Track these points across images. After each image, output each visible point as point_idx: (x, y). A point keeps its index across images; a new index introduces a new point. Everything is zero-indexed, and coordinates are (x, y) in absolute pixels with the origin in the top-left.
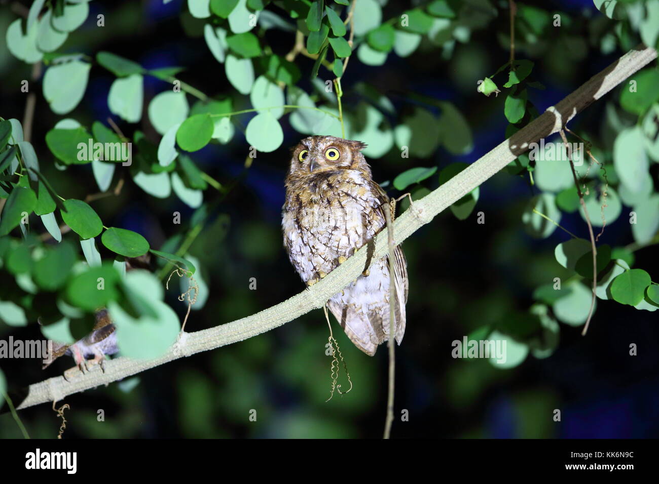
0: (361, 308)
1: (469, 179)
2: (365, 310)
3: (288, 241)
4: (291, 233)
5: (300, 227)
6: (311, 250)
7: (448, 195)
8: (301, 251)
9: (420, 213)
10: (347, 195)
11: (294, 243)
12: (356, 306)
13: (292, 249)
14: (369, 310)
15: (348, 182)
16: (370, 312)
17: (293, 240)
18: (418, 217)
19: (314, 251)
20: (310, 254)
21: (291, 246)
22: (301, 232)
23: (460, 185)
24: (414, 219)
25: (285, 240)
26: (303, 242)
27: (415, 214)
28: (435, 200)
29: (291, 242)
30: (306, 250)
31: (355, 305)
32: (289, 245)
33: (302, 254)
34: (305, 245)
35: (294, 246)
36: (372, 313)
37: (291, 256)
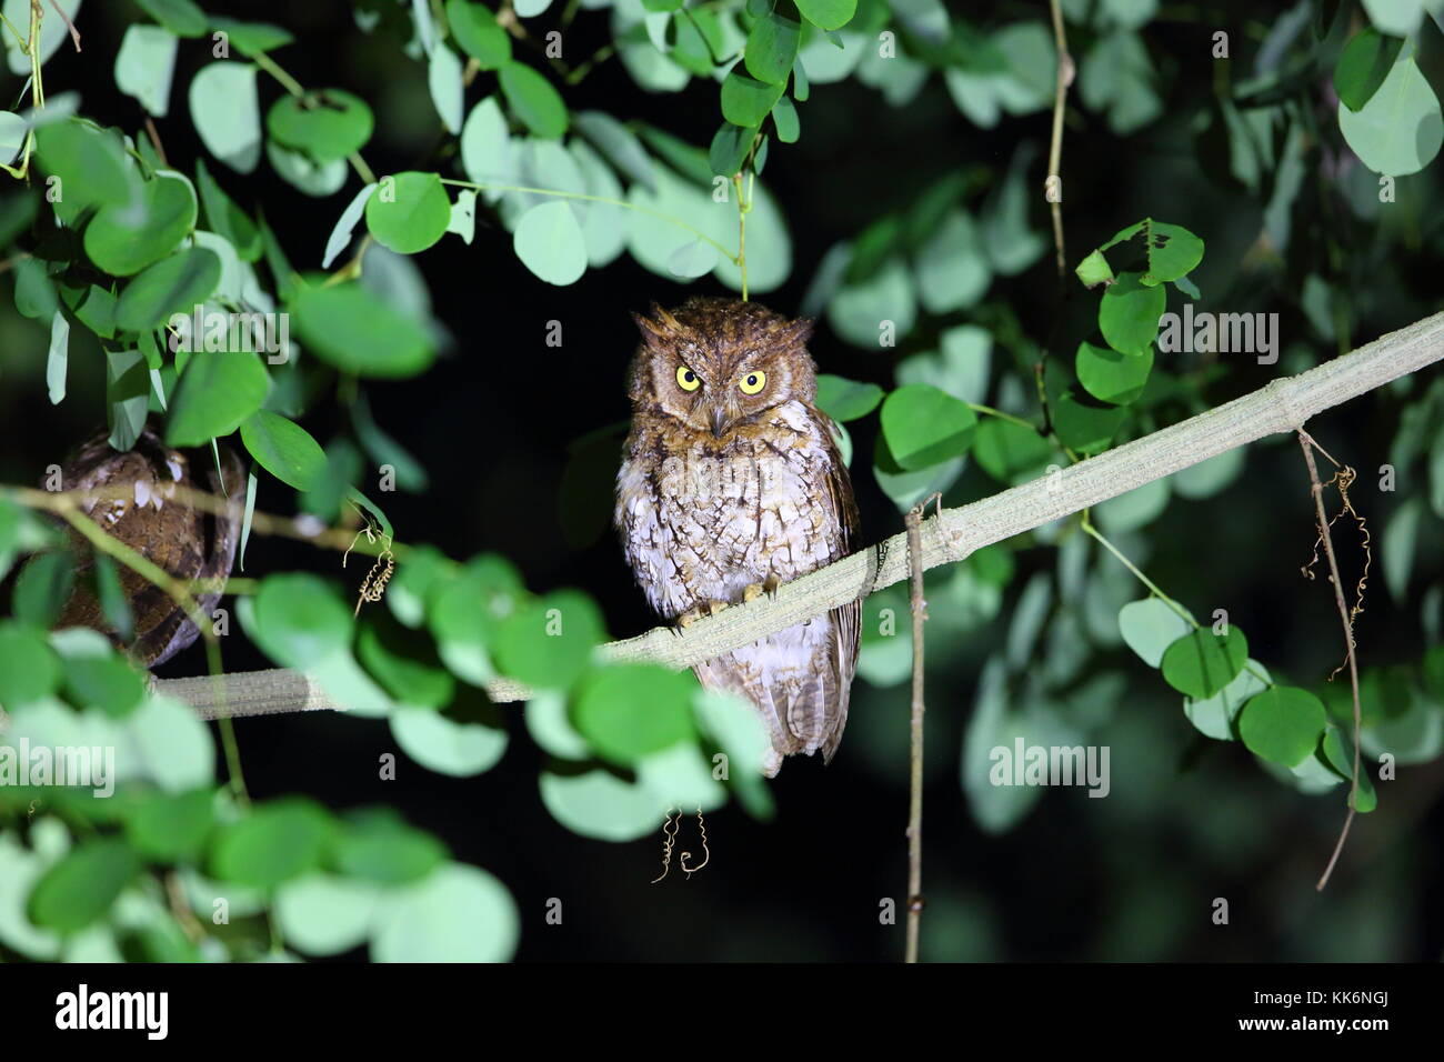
0: (760, 675)
1: (1075, 491)
2: (767, 681)
3: (625, 516)
4: (634, 499)
5: (657, 491)
6: (675, 535)
7: (1022, 515)
8: (651, 538)
9: (954, 539)
10: (770, 446)
11: (640, 520)
12: (750, 669)
13: (632, 533)
14: (776, 682)
15: (777, 426)
16: (778, 686)
17: (637, 514)
18: (947, 545)
19: (680, 536)
20: (672, 544)
21: (632, 528)
22: (658, 501)
23: (1054, 499)
24: (936, 546)
25: (619, 511)
26: (659, 519)
27: (941, 538)
28: (993, 518)
29: (634, 517)
30: (663, 537)
31: (747, 667)
32: (626, 524)
33: (654, 545)
34: (662, 526)
35: (638, 528)
36: (782, 690)
37: (628, 547)
